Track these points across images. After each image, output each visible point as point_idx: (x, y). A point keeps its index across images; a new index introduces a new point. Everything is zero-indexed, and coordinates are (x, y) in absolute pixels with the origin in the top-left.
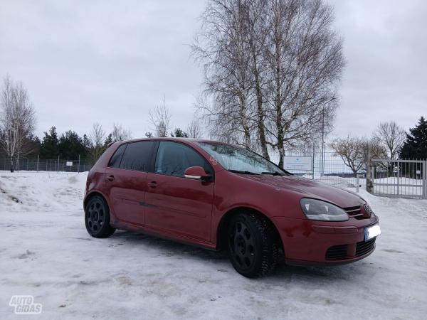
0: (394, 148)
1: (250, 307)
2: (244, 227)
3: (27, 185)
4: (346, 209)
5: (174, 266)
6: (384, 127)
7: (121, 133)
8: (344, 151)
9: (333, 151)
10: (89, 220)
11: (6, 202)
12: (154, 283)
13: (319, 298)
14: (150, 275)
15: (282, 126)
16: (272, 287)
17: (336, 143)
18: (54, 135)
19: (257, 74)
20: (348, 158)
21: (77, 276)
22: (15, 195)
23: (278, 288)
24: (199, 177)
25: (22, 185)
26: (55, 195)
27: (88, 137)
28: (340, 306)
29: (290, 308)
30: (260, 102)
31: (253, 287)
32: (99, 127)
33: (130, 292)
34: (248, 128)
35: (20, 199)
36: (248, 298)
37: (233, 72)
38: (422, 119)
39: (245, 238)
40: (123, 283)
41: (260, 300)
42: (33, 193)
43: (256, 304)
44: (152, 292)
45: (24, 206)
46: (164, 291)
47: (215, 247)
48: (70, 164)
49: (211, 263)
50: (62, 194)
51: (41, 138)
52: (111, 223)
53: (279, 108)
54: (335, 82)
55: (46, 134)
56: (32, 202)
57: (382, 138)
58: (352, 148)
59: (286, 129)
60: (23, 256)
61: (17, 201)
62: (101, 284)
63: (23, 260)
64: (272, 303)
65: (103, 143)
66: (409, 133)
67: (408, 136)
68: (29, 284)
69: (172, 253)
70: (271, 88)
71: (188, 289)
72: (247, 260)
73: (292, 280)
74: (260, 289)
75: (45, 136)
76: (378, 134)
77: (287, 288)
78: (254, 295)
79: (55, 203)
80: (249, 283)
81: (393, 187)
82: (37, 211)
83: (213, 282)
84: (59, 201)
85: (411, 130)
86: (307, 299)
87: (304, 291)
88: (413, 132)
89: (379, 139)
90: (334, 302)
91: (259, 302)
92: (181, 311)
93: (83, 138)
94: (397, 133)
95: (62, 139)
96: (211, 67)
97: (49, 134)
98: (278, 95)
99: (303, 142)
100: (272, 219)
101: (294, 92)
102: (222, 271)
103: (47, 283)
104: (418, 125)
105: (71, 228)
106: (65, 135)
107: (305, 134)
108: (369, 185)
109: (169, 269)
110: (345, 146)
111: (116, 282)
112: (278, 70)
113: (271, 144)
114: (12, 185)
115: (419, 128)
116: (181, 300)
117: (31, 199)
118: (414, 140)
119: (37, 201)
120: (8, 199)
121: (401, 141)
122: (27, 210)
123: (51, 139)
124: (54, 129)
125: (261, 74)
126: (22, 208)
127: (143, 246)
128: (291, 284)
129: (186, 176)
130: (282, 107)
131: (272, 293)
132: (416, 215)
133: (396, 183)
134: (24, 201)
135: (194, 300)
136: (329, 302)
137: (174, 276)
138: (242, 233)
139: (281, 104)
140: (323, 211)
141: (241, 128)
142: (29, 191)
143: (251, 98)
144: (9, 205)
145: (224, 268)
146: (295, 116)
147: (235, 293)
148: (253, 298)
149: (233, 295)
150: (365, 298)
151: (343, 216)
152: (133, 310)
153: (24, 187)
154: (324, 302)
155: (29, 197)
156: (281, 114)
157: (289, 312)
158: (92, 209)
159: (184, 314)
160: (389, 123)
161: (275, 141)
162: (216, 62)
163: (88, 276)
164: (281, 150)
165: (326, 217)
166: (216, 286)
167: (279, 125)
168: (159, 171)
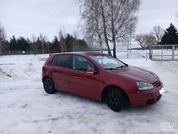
0: (159, 37)
1: (120, 126)
2: (113, 93)
3: (12, 69)
4: (153, 84)
5: (85, 108)
6: (155, 28)
7: (43, 36)
8: (138, 39)
9: (134, 39)
10: (46, 87)
11: (6, 77)
12: (81, 117)
13: (144, 119)
14: (78, 113)
15: (114, 32)
16: (125, 115)
17: (135, 36)
18: (14, 39)
19: (102, 9)
20: (140, 42)
21: (49, 116)
22: (9, 74)
23: (128, 115)
24: (93, 73)
25: (10, 69)
26: (25, 72)
27: (29, 39)
28: (153, 123)
29: (135, 126)
30: (104, 22)
31: (118, 116)
32: (34, 35)
33: (73, 122)
34: (100, 34)
35: (11, 76)
36: (117, 121)
37: (92, 9)
38: (171, 24)
39: (114, 97)
40: (69, 118)
41: (122, 122)
42: (16, 72)
43: (121, 124)
44: (81, 121)
45: (14, 78)
46: (86, 121)
47: (101, 99)
48: (24, 52)
49: (99, 105)
50: (28, 71)
51: (9, 41)
52: (55, 88)
53: (113, 25)
54: (137, 11)
55: (11, 39)
56: (16, 76)
57: (154, 33)
58: (142, 38)
59: (116, 34)
60: (24, 107)
61: (10, 77)
62: (60, 119)
63: (25, 109)
64: (127, 123)
65: (36, 41)
66: (165, 30)
67: (165, 32)
68: (32, 121)
69: (82, 100)
70: (109, 15)
71: (94, 118)
72: (115, 105)
73: (132, 111)
74: (121, 116)
75: (10, 39)
76: (153, 31)
77: (131, 115)
78: (120, 120)
79: (26, 76)
80: (116, 114)
81: (160, 57)
82: (19, 80)
83: (102, 114)
84: (27, 74)
85: (166, 29)
86: (140, 120)
87: (138, 116)
88: (167, 30)
89: (153, 33)
90: (150, 121)
91: (122, 123)
92: (95, 130)
93: (27, 40)
94: (160, 30)
95: (18, 40)
96: (82, 7)
97: (12, 39)
98: (112, 19)
99: (123, 38)
100: (124, 90)
101: (119, 17)
102: (104, 109)
103: (40, 121)
104: (170, 27)
105: (37, 89)
106: (19, 38)
107: (124, 35)
108: (151, 56)
109: (84, 110)
110: (139, 37)
111: (66, 118)
112: (112, 7)
113: (109, 40)
114: (6, 69)
115: (170, 28)
116: (93, 125)
117: (16, 75)
118: (167, 33)
119: (18, 75)
120: (6, 76)
121: (162, 34)
122: (15, 80)
123: (13, 41)
124: (14, 36)
125: (104, 9)
126: (13, 79)
127: (69, 97)
128: (132, 113)
129: (88, 72)
130: (114, 24)
131: (126, 118)
132: (171, 71)
133: (162, 55)
134: (13, 76)
135: (98, 124)
136: (148, 121)
137: (87, 113)
138: (112, 95)
139: (114, 22)
141: (97, 34)
142: (14, 71)
143: (100, 20)
144: (7, 79)
145: (105, 107)
146: (120, 28)
147: (113, 119)
148: (119, 121)
149: (112, 120)
150: (161, 118)
151: (152, 87)
152: (77, 131)
153: (11, 70)
154: (146, 121)
155: (15, 74)
156: (114, 27)
157: (135, 127)
159: (97, 131)
160: (157, 26)
161: (111, 39)
162: (84, 4)
163: (54, 116)
164: (114, 43)
165: (145, 88)
166: (104, 117)
167: (113, 32)
168: (74, 68)
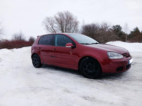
4: (122, 54)
24: (71, 47)
47: (78, 69)
52: (41, 63)
129: (66, 46)
140: (114, 55)
151: (122, 57)
158: (35, 58)
165: (116, 58)
168: (56, 45)
